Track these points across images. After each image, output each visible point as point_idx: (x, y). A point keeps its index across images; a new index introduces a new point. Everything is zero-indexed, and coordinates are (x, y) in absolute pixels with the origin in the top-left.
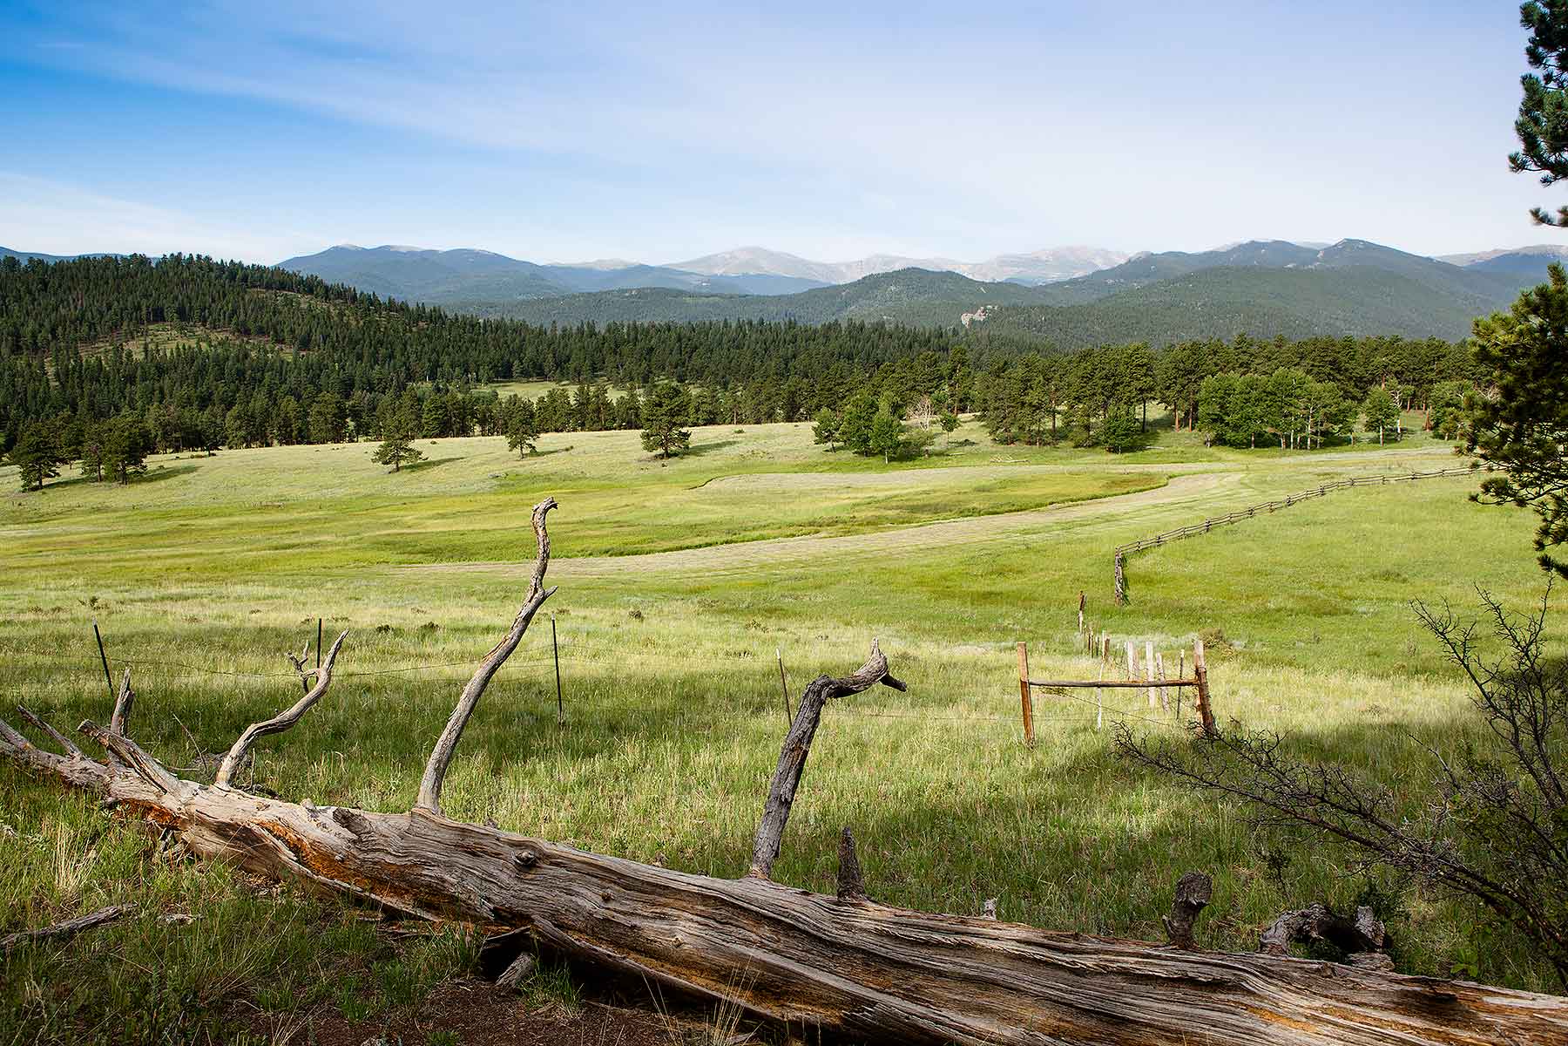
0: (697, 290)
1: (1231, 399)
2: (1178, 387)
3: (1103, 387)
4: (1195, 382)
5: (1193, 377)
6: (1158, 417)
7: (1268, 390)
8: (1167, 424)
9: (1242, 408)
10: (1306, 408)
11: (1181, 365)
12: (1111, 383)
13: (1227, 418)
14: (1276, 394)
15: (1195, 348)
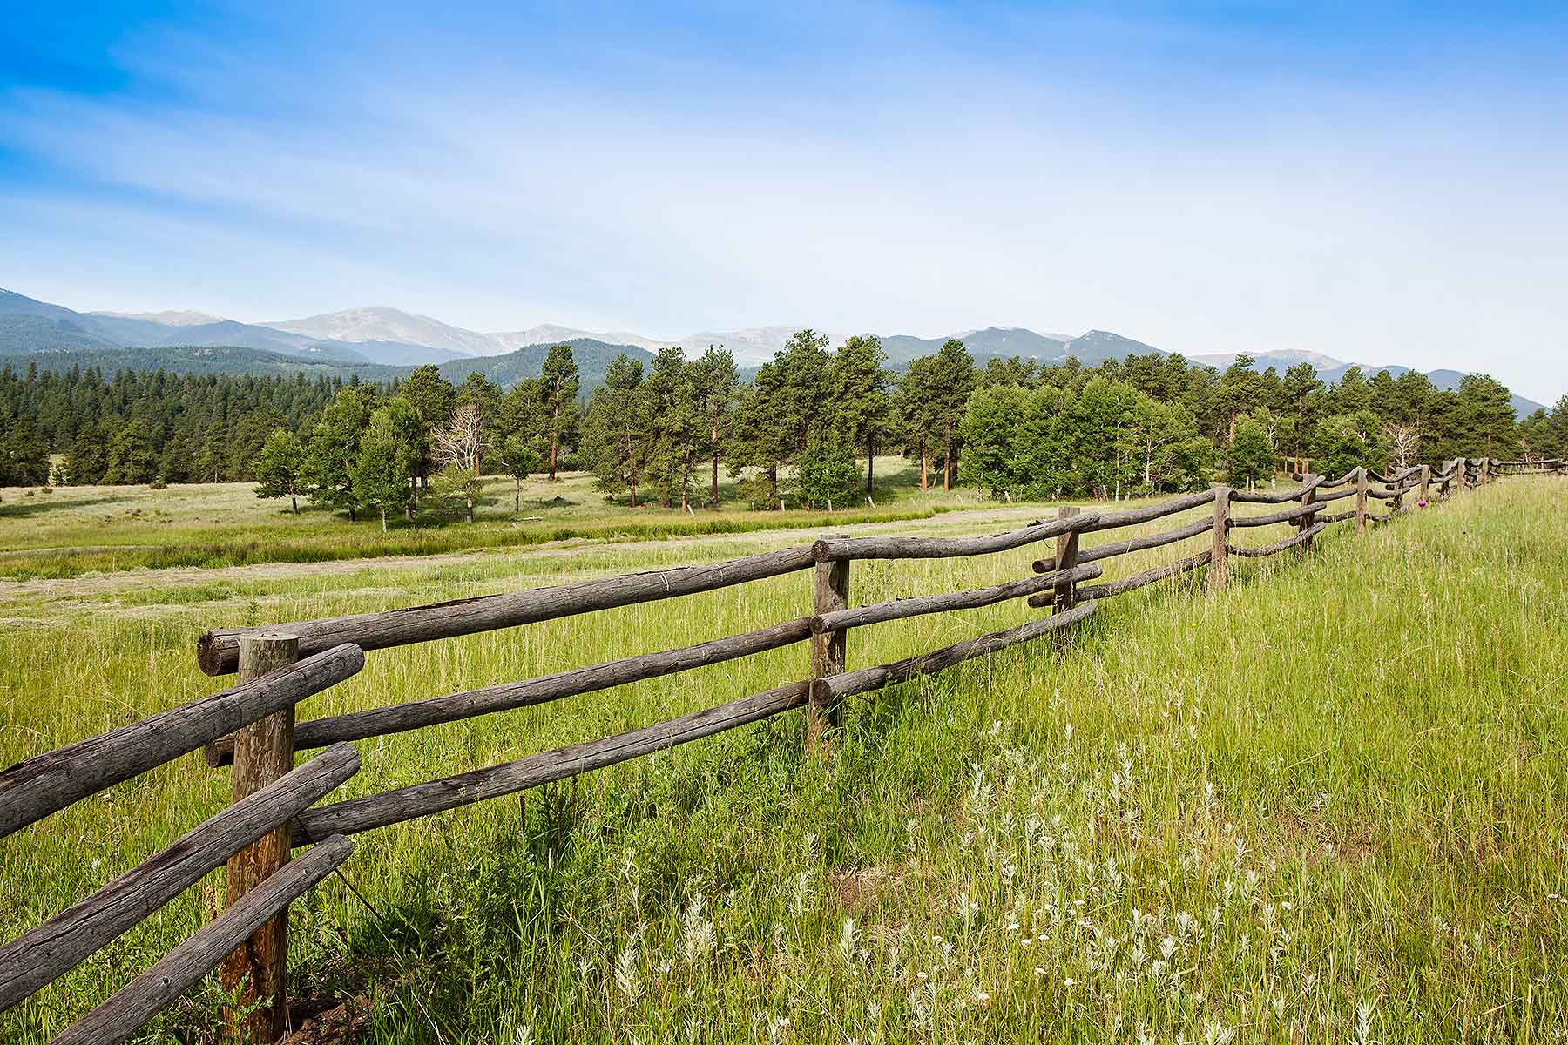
0: (303, 355)
1: (1017, 429)
2: (926, 416)
3: (799, 400)
4: (954, 407)
5: (950, 399)
6: (892, 472)
7: (1077, 413)
8: (909, 481)
9: (1035, 443)
10: (1142, 443)
11: (931, 378)
12: (811, 393)
13: (1010, 462)
14: (1089, 420)
15: (952, 349)
